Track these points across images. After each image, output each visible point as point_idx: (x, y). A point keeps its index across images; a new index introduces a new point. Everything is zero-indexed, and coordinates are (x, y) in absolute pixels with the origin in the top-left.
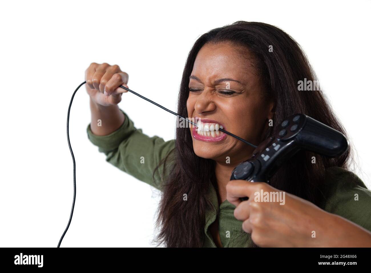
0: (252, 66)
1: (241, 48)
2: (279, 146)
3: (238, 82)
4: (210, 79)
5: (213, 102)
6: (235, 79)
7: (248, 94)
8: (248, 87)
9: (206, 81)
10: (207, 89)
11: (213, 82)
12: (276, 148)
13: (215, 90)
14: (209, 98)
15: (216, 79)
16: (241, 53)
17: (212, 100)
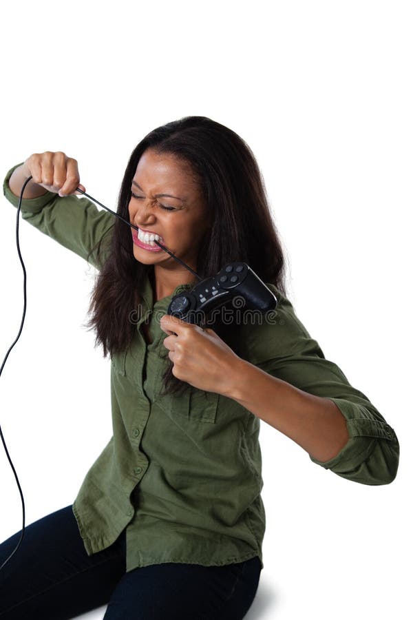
0: (194, 182)
1: (184, 163)
2: (217, 292)
3: (179, 199)
4: (151, 192)
5: (153, 215)
6: (175, 196)
7: (188, 210)
8: (189, 203)
9: (148, 193)
10: (148, 200)
11: (154, 195)
12: (214, 293)
13: (156, 201)
14: (149, 211)
15: (157, 193)
16: (184, 169)
17: (152, 213)
